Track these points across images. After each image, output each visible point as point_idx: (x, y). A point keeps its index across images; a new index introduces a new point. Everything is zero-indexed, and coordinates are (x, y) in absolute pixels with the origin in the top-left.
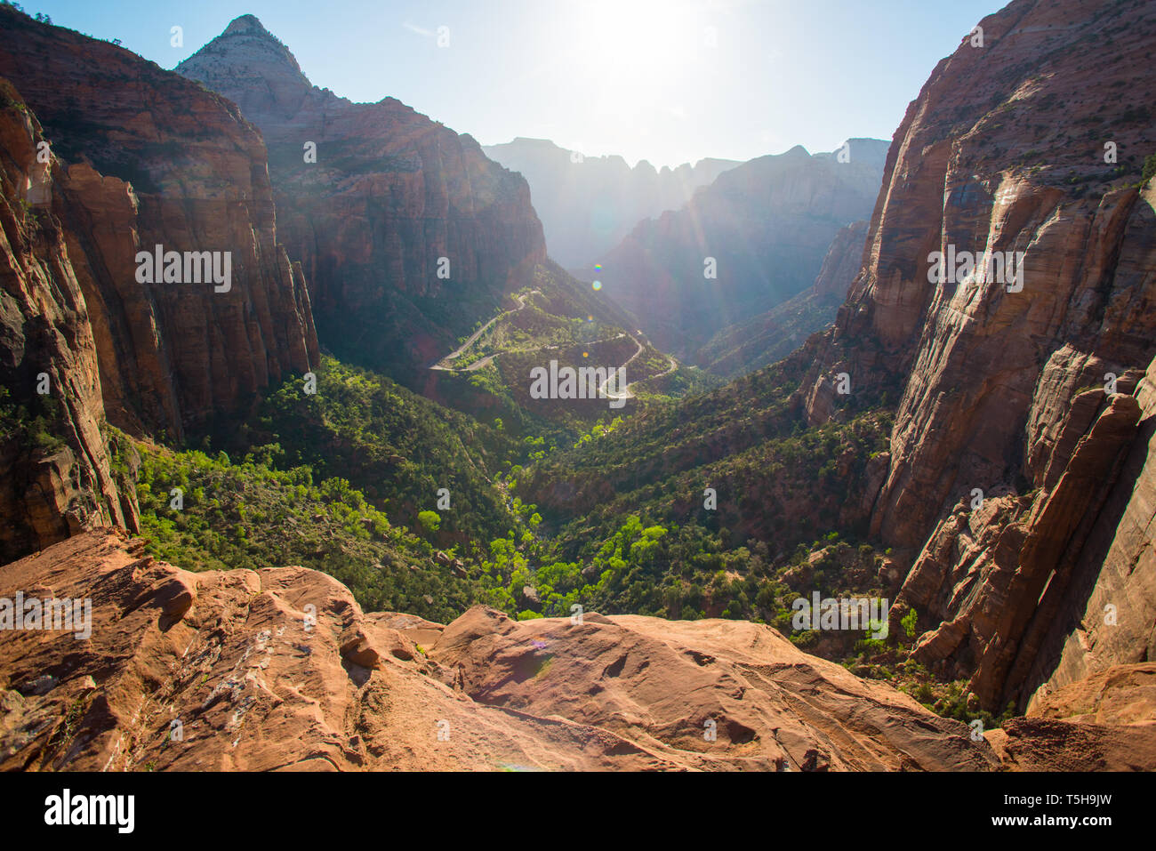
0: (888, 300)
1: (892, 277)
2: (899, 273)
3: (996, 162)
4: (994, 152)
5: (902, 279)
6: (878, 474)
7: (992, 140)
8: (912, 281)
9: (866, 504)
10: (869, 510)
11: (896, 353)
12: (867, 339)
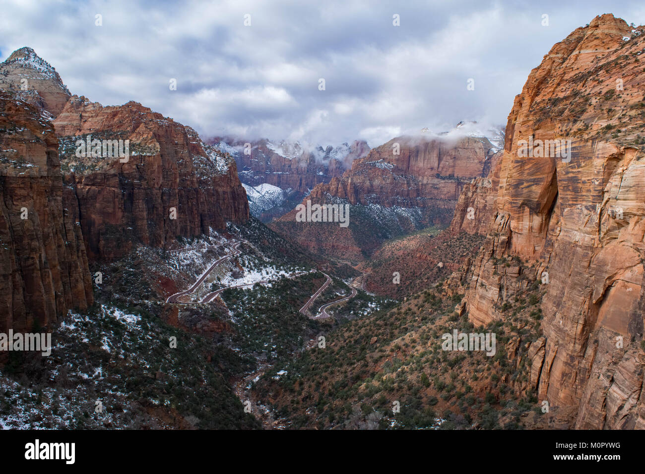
0: (522, 230)
1: (523, 213)
2: (527, 210)
3: (587, 132)
4: (584, 126)
5: (530, 214)
6: (540, 354)
7: (581, 119)
8: (538, 216)
9: (534, 377)
10: (536, 381)
11: (533, 266)
12: (510, 258)
